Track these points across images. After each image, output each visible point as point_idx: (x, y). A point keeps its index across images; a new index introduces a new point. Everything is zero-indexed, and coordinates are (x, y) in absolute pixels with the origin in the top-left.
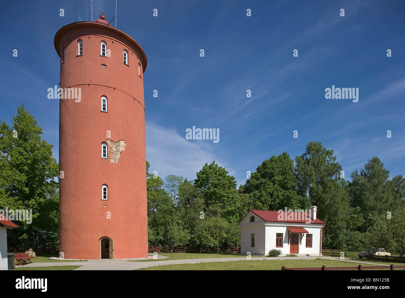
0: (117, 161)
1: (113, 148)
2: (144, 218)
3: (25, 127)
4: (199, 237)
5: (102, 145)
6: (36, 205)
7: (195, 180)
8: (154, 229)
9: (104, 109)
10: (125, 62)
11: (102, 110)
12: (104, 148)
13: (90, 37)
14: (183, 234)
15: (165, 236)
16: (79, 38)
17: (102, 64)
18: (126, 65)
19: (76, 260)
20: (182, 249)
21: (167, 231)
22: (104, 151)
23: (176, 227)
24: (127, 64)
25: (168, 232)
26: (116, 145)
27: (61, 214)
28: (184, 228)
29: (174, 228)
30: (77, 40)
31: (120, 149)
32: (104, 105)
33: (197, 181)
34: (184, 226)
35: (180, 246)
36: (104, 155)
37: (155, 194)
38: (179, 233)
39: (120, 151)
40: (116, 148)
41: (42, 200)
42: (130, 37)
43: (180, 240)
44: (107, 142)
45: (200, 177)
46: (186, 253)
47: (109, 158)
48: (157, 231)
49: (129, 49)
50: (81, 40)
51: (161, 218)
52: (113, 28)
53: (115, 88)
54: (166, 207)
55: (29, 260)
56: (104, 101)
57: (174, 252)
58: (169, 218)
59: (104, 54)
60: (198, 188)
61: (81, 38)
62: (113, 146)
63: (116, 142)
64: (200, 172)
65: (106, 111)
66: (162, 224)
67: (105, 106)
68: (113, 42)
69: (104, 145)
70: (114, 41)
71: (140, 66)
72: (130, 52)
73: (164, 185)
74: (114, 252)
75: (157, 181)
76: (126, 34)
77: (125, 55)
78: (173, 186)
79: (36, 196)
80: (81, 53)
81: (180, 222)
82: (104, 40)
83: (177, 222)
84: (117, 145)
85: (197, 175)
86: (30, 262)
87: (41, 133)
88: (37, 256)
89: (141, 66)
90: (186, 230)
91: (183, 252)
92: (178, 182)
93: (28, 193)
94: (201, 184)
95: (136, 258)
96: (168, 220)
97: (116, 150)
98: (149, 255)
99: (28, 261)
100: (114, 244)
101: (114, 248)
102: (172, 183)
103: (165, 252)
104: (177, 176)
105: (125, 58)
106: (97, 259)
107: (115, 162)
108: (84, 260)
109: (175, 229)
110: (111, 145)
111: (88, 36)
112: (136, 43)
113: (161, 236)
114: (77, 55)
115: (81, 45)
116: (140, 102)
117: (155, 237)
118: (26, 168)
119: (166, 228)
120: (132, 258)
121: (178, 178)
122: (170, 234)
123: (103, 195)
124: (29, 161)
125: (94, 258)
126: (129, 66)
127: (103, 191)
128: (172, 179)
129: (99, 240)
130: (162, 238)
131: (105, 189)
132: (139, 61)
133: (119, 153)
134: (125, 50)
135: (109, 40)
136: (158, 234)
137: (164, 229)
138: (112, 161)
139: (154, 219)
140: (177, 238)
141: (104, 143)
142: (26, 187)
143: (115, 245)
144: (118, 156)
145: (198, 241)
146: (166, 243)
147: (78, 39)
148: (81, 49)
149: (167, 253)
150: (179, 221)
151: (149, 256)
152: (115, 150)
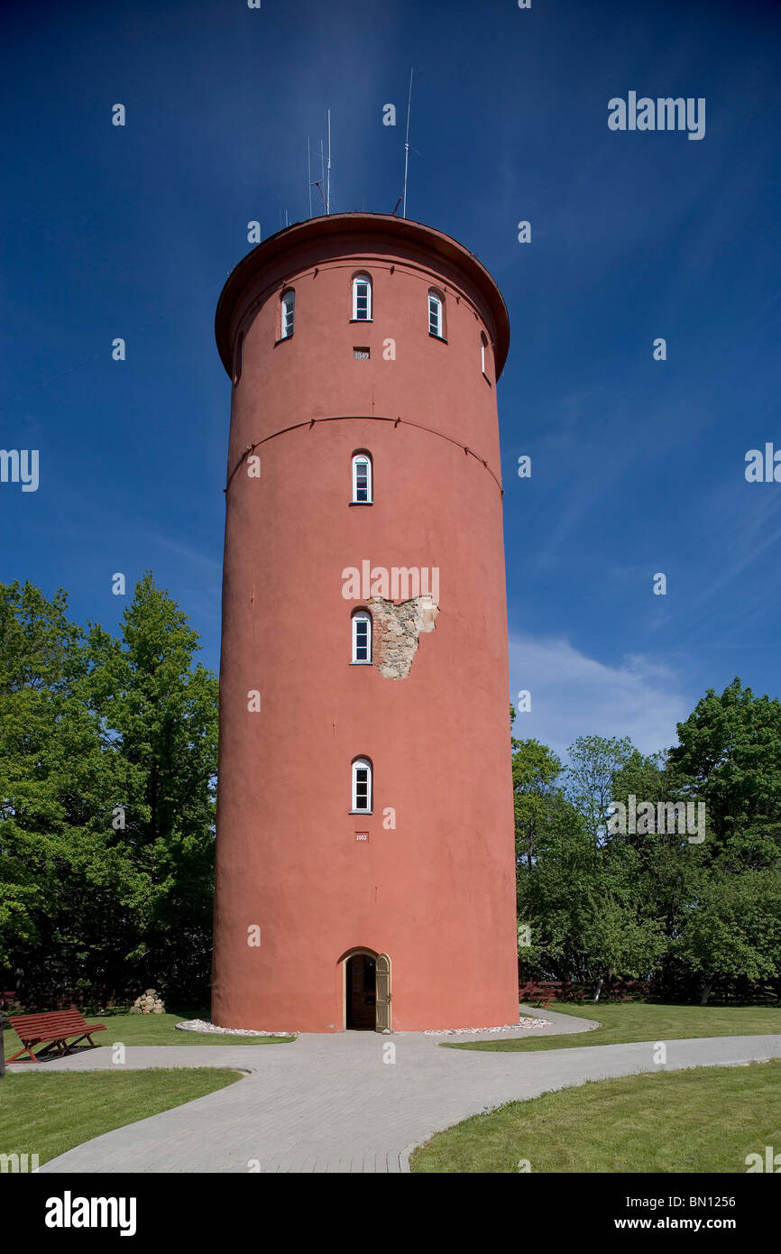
0: (407, 669)
1: (390, 626)
2: (505, 877)
3: (151, 630)
4: (702, 947)
5: (355, 619)
6: (168, 855)
7: (672, 751)
8: (532, 919)
9: (362, 495)
10: (434, 330)
11: (355, 500)
12: (362, 628)
13: (317, 271)
14: (639, 935)
15: (571, 944)
16: (285, 285)
17: (356, 349)
18: (439, 338)
19: (257, 1033)
20: (631, 989)
21: (577, 928)
22: (362, 641)
23: (613, 912)
24: (440, 334)
25: (582, 928)
26: (401, 615)
27: (219, 871)
28: (641, 916)
29: (603, 917)
30: (277, 294)
31: (418, 627)
32: (362, 484)
33: (677, 754)
34: (640, 906)
35: (628, 978)
36: (362, 654)
37: (535, 802)
38: (624, 934)
39: (416, 634)
40: (403, 625)
41: (189, 841)
42: (451, 241)
43: (628, 959)
44: (370, 607)
45: (689, 735)
46: (647, 1002)
47: (377, 662)
48: (543, 927)
49: (448, 287)
50: (292, 290)
51: (557, 884)
52: (393, 219)
53: (399, 421)
54: (572, 846)
55: (87, 1036)
56: (362, 468)
57: (604, 1000)
58: (583, 882)
59: (362, 314)
60: (682, 776)
61: (290, 283)
62: (393, 617)
63: (402, 603)
64: (689, 721)
65: (369, 500)
66: (561, 904)
67: (364, 485)
68: (392, 270)
69: (359, 619)
70: (397, 267)
71: (486, 345)
72: (451, 295)
73: (567, 773)
74: (390, 1008)
75: (541, 761)
76: (436, 233)
77: (434, 307)
78: (598, 772)
79: (174, 830)
80: (290, 330)
81: (625, 894)
82: (365, 269)
83: (615, 895)
84: (404, 614)
85: (680, 733)
86: (92, 1043)
87: (194, 645)
88: (167, 1013)
89: (490, 346)
90: (650, 923)
91: (637, 999)
92: (613, 758)
93: (148, 820)
94: (694, 761)
95: (475, 1031)
96: (581, 887)
97: (404, 631)
98: (522, 1015)
99: (85, 1042)
100: (391, 978)
101: (390, 990)
102: (595, 762)
103: (571, 1000)
104: (611, 740)
105: (434, 320)
106: (332, 1031)
107: (396, 674)
108: (284, 1034)
109: (611, 917)
110: (383, 617)
111: (312, 270)
112: (473, 262)
113: (558, 944)
114: (277, 340)
115: (290, 308)
116: (485, 465)
117: (537, 948)
118: (147, 747)
119: (574, 916)
120: (458, 1028)
121: (614, 744)
122: (588, 937)
123: (355, 796)
124: (156, 727)
125: (321, 1027)
126: (446, 342)
127: (355, 782)
128: (592, 748)
129: (338, 963)
130: (559, 950)
131: (362, 775)
132: (480, 327)
133: (411, 641)
134: (433, 290)
135: (378, 266)
136: (547, 938)
137: (567, 920)
138: (388, 672)
139: (532, 889)
140: (618, 949)
141: (361, 613)
142: (146, 802)
143: (395, 980)
144: (409, 654)
145: (696, 961)
146: (570, 968)
147: (281, 290)
148: (290, 319)
149: (579, 1003)
150: (622, 891)
151: (522, 1019)
152: (400, 631)
